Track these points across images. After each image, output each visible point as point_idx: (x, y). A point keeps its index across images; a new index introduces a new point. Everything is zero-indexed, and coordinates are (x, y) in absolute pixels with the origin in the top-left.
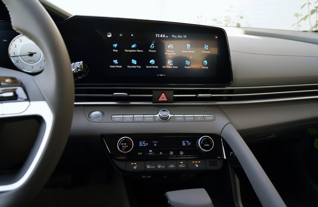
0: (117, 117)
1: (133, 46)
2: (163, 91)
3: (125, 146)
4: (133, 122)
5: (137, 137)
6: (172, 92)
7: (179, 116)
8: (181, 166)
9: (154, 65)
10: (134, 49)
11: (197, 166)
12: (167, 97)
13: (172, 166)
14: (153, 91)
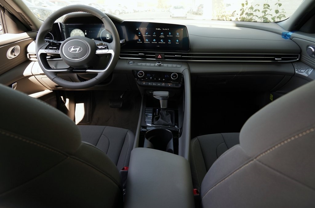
0: (140, 64)
1: (147, 34)
2: (160, 54)
3: (141, 74)
4: (146, 66)
5: (147, 72)
6: (164, 54)
7: (165, 65)
8: (163, 85)
9: (155, 42)
10: (147, 35)
11: (170, 85)
12: (161, 57)
13: (159, 84)
14: (156, 54)
